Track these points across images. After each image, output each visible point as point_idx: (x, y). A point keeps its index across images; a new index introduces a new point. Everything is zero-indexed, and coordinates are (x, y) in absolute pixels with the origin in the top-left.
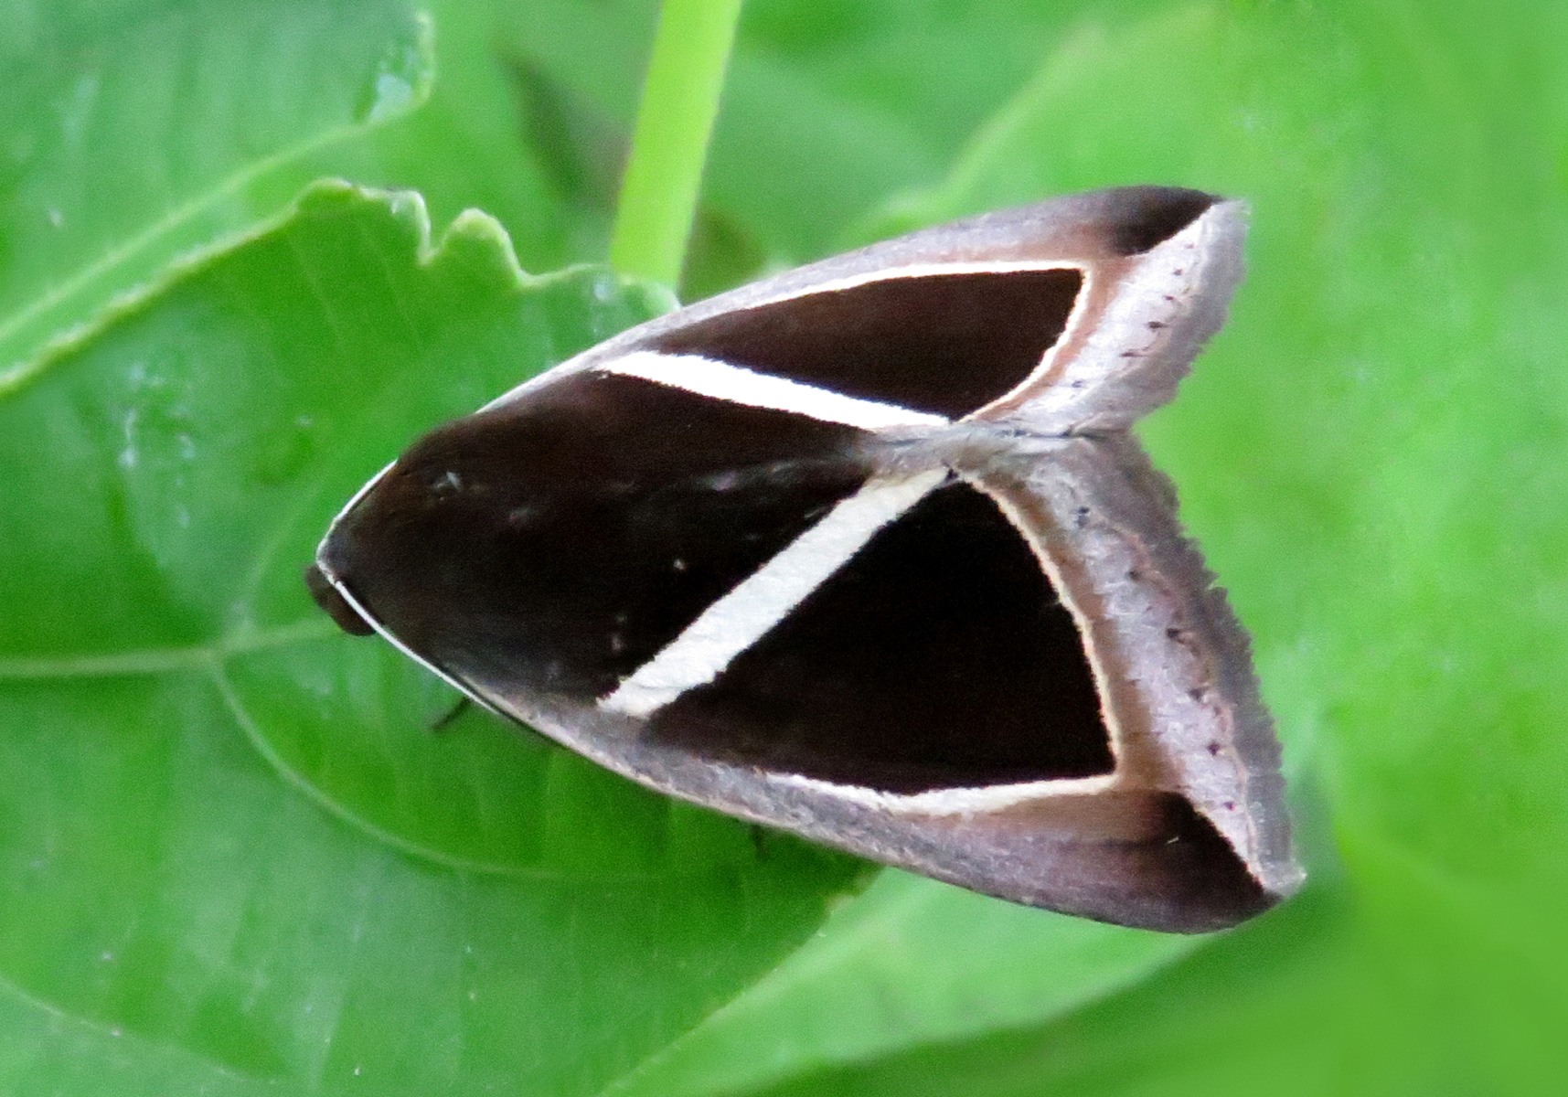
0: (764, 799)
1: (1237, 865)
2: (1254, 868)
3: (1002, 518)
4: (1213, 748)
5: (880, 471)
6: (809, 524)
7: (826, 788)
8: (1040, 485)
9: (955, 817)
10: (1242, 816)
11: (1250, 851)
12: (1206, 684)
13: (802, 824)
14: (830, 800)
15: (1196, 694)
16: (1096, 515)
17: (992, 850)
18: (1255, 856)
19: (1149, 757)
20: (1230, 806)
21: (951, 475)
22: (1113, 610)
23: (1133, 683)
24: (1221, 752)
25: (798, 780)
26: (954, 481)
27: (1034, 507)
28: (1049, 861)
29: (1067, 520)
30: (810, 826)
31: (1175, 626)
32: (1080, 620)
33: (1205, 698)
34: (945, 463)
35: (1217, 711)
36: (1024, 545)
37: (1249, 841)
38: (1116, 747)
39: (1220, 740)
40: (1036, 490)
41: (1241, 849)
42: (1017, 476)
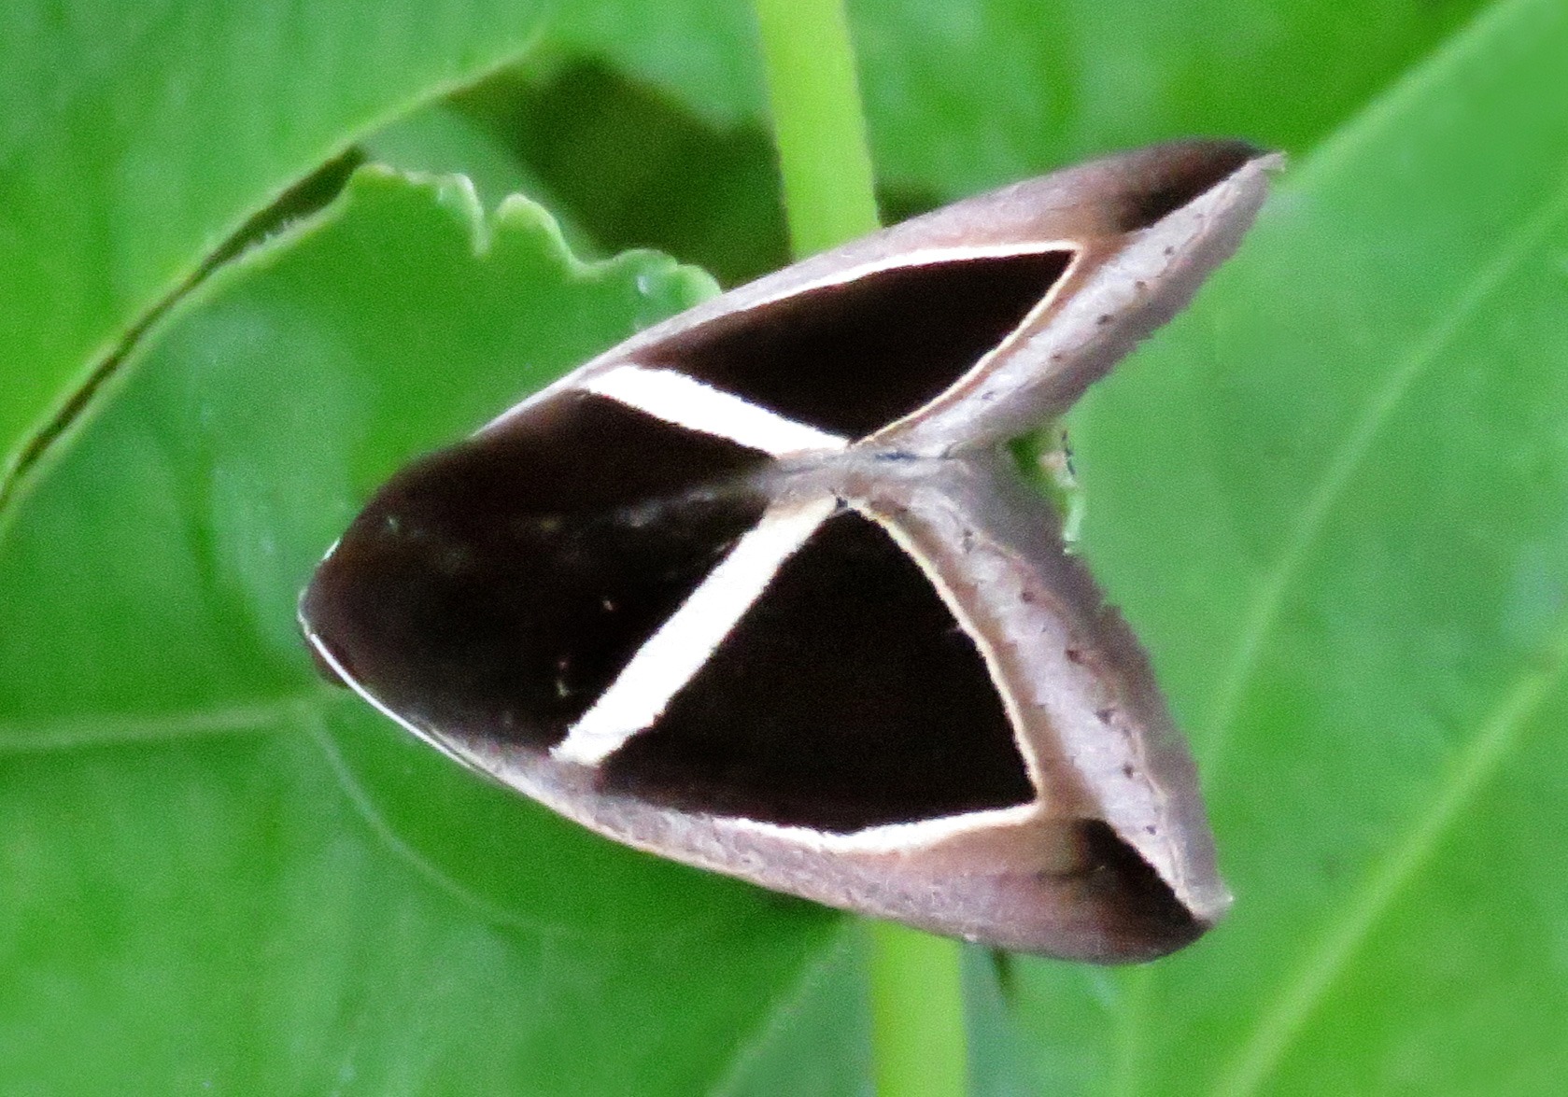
0: (717, 848)
1: (1165, 891)
2: (1182, 893)
3: (893, 546)
4: (1128, 771)
5: (775, 502)
6: (721, 558)
7: (770, 830)
8: (920, 510)
9: (895, 854)
10: (1164, 839)
11: (1176, 876)
12: (1112, 705)
13: (754, 870)
14: (777, 843)
15: (1104, 716)
16: (979, 536)
17: (933, 888)
18: (1182, 880)
19: (1068, 787)
20: (1151, 830)
21: (841, 503)
22: (1012, 633)
23: (1042, 707)
24: (1135, 775)
25: (744, 824)
26: (845, 509)
27: (919, 530)
28: (987, 896)
29: (957, 546)
30: (762, 871)
31: (1073, 647)
32: (983, 646)
33: (1113, 719)
34: (833, 492)
35: (1127, 733)
36: (917, 572)
37: (1174, 866)
38: (1034, 774)
39: (1133, 762)
40: (918, 515)
41: (1166, 871)
42: (902, 502)
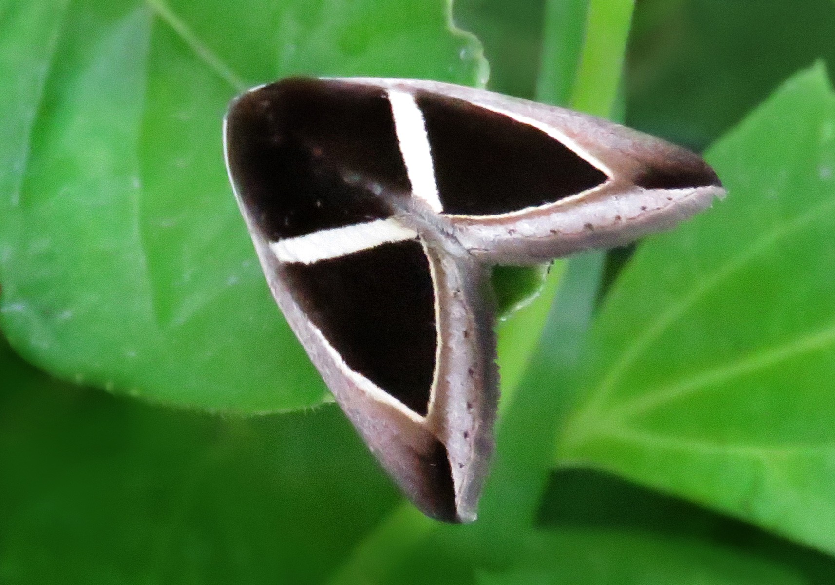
0: (304, 332)
1: (452, 495)
2: (458, 500)
3: (428, 271)
4: (466, 435)
5: (395, 216)
6: (366, 221)
7: (326, 343)
8: (445, 266)
9: (363, 392)
10: (464, 474)
11: (460, 492)
12: (474, 404)
13: (311, 351)
14: (325, 350)
15: (469, 406)
16: (461, 294)
17: (369, 418)
18: (461, 495)
19: (440, 421)
20: (461, 466)
21: (418, 238)
22: (453, 344)
23: (448, 382)
24: (468, 439)
25: (318, 332)
26: (418, 241)
27: (441, 273)
28: (385, 438)
29: (451, 293)
30: (314, 356)
31: (473, 368)
32: (439, 339)
33: (472, 410)
34: (418, 231)
35: (474, 420)
36: (432, 289)
37: (461, 488)
38: (430, 406)
39: (470, 433)
40: (444, 268)
41: (457, 488)
42: (440, 256)
